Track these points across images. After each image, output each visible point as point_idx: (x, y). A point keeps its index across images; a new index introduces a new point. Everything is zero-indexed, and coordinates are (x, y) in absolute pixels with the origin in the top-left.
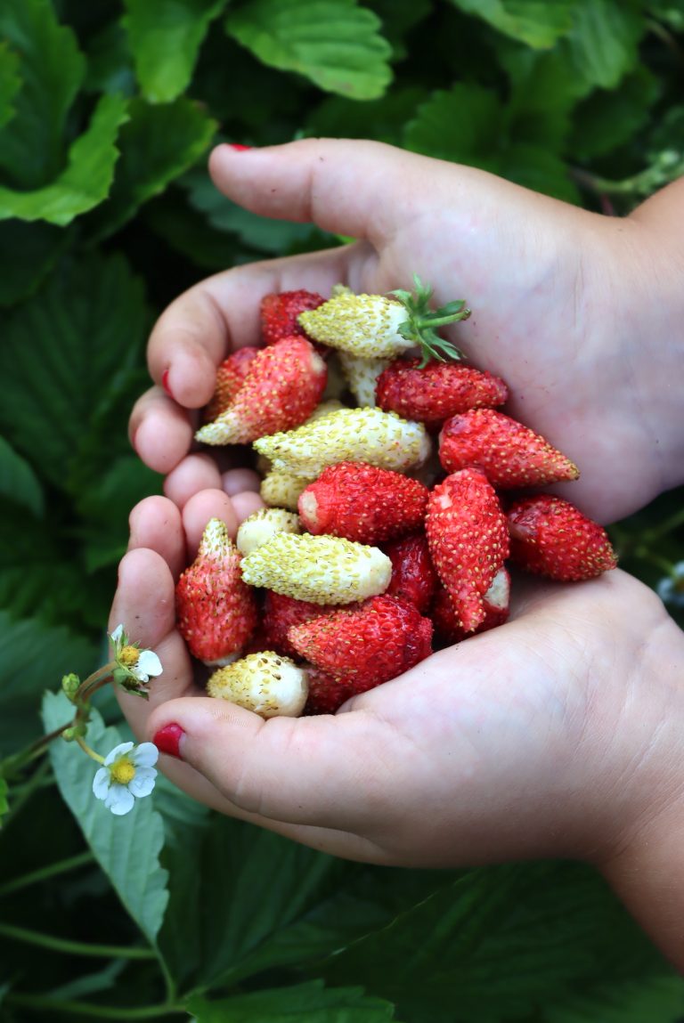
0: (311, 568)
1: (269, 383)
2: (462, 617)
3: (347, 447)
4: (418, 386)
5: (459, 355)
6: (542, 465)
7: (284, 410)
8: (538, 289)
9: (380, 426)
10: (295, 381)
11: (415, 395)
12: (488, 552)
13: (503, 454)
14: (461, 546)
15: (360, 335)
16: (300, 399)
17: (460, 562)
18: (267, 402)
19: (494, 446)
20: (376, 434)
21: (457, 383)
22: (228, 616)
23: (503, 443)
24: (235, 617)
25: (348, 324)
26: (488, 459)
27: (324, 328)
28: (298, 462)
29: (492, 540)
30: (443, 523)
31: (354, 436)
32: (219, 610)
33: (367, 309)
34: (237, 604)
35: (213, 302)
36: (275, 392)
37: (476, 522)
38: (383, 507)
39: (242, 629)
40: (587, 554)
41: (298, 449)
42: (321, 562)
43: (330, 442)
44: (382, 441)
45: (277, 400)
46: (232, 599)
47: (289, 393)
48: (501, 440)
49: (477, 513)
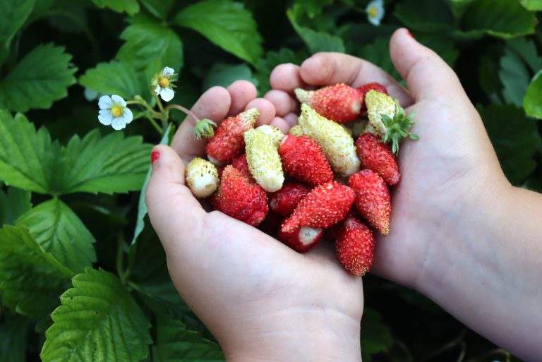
0: (261, 153)
1: (333, 93)
2: (285, 224)
3: (326, 136)
4: (371, 146)
5: (396, 152)
6: (377, 216)
7: (327, 108)
8: (444, 159)
9: (345, 144)
10: (340, 101)
11: (366, 148)
12: (318, 215)
13: (368, 197)
14: (313, 202)
15: (375, 109)
16: (336, 110)
17: (306, 206)
18: (325, 98)
19: (368, 191)
20: (340, 145)
21: (383, 158)
22: (225, 144)
23: (373, 194)
24: (227, 147)
25: (377, 103)
26: (361, 193)
27: (371, 98)
28: (307, 124)
29: (325, 213)
30: (320, 191)
31: (332, 137)
32: (225, 138)
33: (388, 105)
34: (234, 144)
35: (360, 68)
36: (330, 98)
37: (328, 202)
38: (304, 165)
39: (226, 154)
40: (356, 256)
41: (312, 119)
42: (265, 156)
43: (323, 128)
44: (339, 149)
45: (328, 101)
46: (232, 139)
47: (334, 103)
48: (373, 192)
49: (331, 200)
